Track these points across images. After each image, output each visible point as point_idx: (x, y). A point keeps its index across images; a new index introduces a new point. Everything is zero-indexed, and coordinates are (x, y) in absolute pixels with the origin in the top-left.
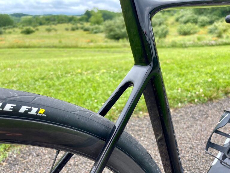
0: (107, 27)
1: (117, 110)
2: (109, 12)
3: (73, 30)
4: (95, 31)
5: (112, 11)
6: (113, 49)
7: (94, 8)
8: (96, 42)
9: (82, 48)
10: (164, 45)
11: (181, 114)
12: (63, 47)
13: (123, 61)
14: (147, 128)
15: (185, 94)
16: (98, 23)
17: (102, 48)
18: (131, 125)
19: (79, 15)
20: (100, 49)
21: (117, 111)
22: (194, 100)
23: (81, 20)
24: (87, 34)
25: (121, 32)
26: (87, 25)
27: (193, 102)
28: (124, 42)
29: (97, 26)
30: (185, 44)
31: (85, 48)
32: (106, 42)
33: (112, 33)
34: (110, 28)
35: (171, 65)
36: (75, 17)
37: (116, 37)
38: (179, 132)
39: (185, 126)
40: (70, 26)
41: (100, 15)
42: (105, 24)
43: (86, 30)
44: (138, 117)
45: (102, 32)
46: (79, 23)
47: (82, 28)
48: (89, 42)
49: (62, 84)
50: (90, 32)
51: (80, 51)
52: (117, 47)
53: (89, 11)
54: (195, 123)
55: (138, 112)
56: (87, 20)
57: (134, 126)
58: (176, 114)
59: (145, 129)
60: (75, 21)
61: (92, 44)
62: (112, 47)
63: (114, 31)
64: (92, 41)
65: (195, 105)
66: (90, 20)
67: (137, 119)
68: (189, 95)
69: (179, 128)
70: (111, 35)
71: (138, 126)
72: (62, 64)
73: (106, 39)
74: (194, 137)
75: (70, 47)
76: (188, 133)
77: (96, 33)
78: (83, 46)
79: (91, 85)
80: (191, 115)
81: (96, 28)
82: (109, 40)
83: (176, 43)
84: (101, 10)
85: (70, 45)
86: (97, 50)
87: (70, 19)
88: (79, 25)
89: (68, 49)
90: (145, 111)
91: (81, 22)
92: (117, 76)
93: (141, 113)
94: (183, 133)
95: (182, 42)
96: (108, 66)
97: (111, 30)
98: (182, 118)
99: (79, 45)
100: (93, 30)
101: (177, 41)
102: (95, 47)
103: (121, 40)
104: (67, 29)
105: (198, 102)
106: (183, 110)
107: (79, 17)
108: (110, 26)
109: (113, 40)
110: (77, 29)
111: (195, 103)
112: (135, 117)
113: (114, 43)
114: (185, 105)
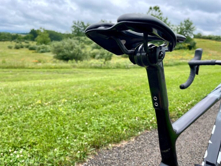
0: (56, 48)
1: (89, 145)
2: (57, 33)
3: (17, 48)
4: (41, 50)
5: (59, 32)
6: (62, 70)
7: (41, 28)
8: (44, 62)
9: (30, 68)
10: (110, 66)
11: (142, 142)
12: (7, 68)
13: (80, 88)
14: (118, 159)
15: (141, 122)
16: (45, 42)
17: (51, 68)
18: (104, 158)
19: (24, 34)
20: (48, 70)
21: (89, 147)
22: (149, 127)
23: (26, 38)
24: (33, 52)
25: (70, 53)
26: (33, 44)
27: (148, 129)
28: (73, 63)
29: (43, 45)
30: (127, 66)
31: (33, 68)
32: (55, 62)
33: (61, 54)
34: (59, 49)
35: (124, 92)
36: (19, 35)
37: (65, 57)
38: (144, 161)
39: (148, 154)
40: (13, 44)
41: (47, 35)
42: (53, 45)
43: (32, 49)
44: (108, 149)
45: (49, 51)
46: (23, 41)
47: (27, 47)
48: (37, 63)
49: (26, 119)
50: (36, 51)
51: (28, 71)
52: (67, 68)
53: (35, 31)
54: (154, 150)
55: (107, 144)
56: (33, 39)
57: (106, 159)
58: (137, 142)
59: (116, 161)
60: (19, 39)
61: (40, 65)
62: (61, 68)
63: (63, 52)
64: (40, 62)
65: (150, 131)
66: (36, 39)
67: (107, 151)
68: (145, 123)
69: (143, 157)
70: (60, 56)
71: (110, 159)
72: (15, 92)
73: (55, 60)
74: (156, 163)
75: (15, 68)
76: (151, 160)
77: (42, 52)
78: (30, 67)
79: (57, 118)
80: (149, 142)
81: (43, 48)
82: (58, 61)
83: (120, 65)
84: (48, 30)
85: (16, 66)
86: (46, 70)
87: (14, 37)
88: (23, 44)
89: (14, 70)
90: (113, 143)
91: (26, 41)
92: (79, 106)
93: (110, 145)
94: (147, 161)
95: (125, 64)
96: (67, 95)
97: (59, 51)
98: (143, 145)
99: (26, 65)
100: (39, 49)
101: (120, 63)
102: (43, 68)
103: (70, 61)
104: (10, 48)
105: (152, 128)
106: (142, 138)
107: (24, 36)
108: (59, 47)
109: (62, 61)
110: (22, 47)
111: (150, 130)
112: (105, 150)
113: (63, 64)
114: (143, 132)
